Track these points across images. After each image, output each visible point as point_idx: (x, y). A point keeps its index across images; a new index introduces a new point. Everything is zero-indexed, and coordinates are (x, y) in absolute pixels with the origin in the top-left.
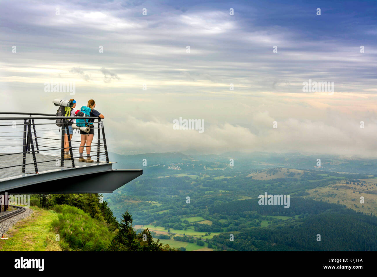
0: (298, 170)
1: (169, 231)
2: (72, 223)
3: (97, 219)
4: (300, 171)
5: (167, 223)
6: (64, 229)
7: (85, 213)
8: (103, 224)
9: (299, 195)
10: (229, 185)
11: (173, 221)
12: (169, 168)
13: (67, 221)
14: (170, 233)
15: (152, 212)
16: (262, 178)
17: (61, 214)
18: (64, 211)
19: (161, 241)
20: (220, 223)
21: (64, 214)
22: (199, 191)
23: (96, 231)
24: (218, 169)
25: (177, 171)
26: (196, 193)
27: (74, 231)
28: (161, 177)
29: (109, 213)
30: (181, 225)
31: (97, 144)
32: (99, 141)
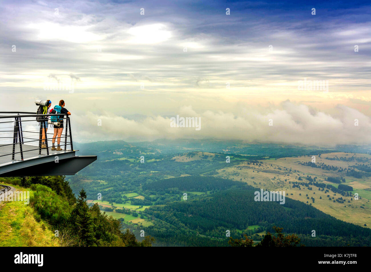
0: (211, 154)
1: (112, 205)
2: (44, 199)
3: (61, 196)
4: (212, 154)
5: (111, 198)
6: (37, 204)
7: (53, 190)
8: (65, 199)
9: (210, 174)
10: (158, 166)
11: (116, 197)
12: (114, 153)
13: (40, 197)
14: (113, 206)
15: (100, 190)
16: (183, 160)
17: (36, 192)
18: (38, 189)
19: (107, 213)
20: (150, 198)
21: (37, 192)
22: (135, 171)
23: (60, 205)
24: (151, 153)
25: (120, 155)
26: (133, 173)
27: (45, 205)
28: (108, 161)
29: (70, 191)
30: (122, 200)
31: (65, 136)
32: (66, 133)
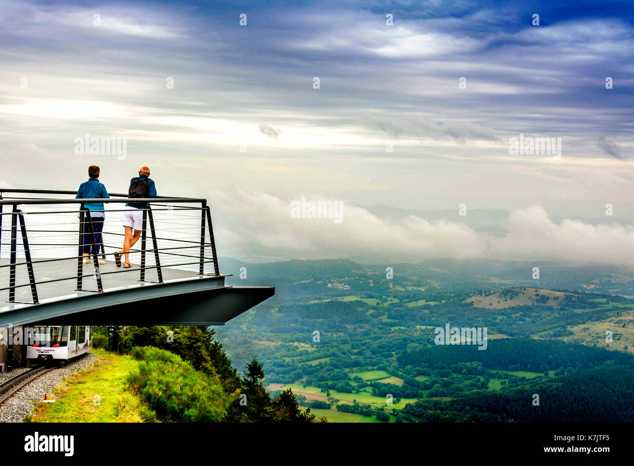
0: (554, 292)
1: (328, 395)
2: (162, 378)
3: (204, 372)
4: (558, 294)
5: (326, 381)
6: (147, 387)
7: (184, 361)
8: (214, 380)
9: (555, 335)
10: (433, 316)
11: (334, 378)
12: (329, 285)
13: (153, 373)
14: (330, 398)
15: (300, 362)
16: (491, 304)
17: (143, 363)
18: (149, 357)
19: (313, 412)
20: (417, 382)
21: (148, 363)
22: (381, 326)
23: (201, 392)
24: (415, 288)
25: (343, 291)
26: (376, 330)
27: (165, 392)
28: (316, 302)
29: (225, 363)
30: (350, 386)
31: (200, 245)
32: (203, 239)
